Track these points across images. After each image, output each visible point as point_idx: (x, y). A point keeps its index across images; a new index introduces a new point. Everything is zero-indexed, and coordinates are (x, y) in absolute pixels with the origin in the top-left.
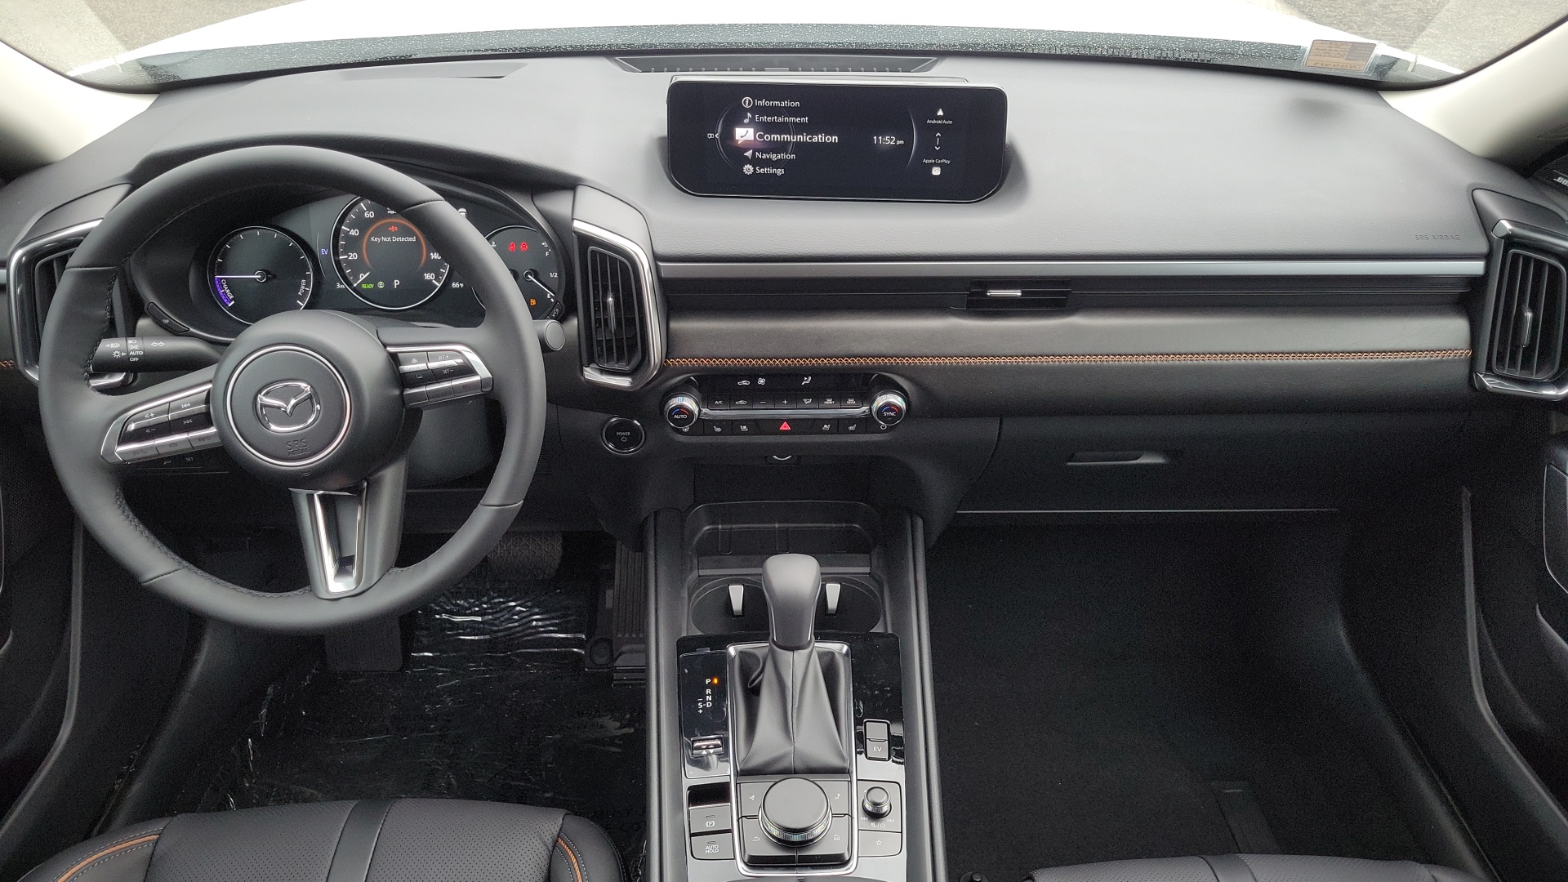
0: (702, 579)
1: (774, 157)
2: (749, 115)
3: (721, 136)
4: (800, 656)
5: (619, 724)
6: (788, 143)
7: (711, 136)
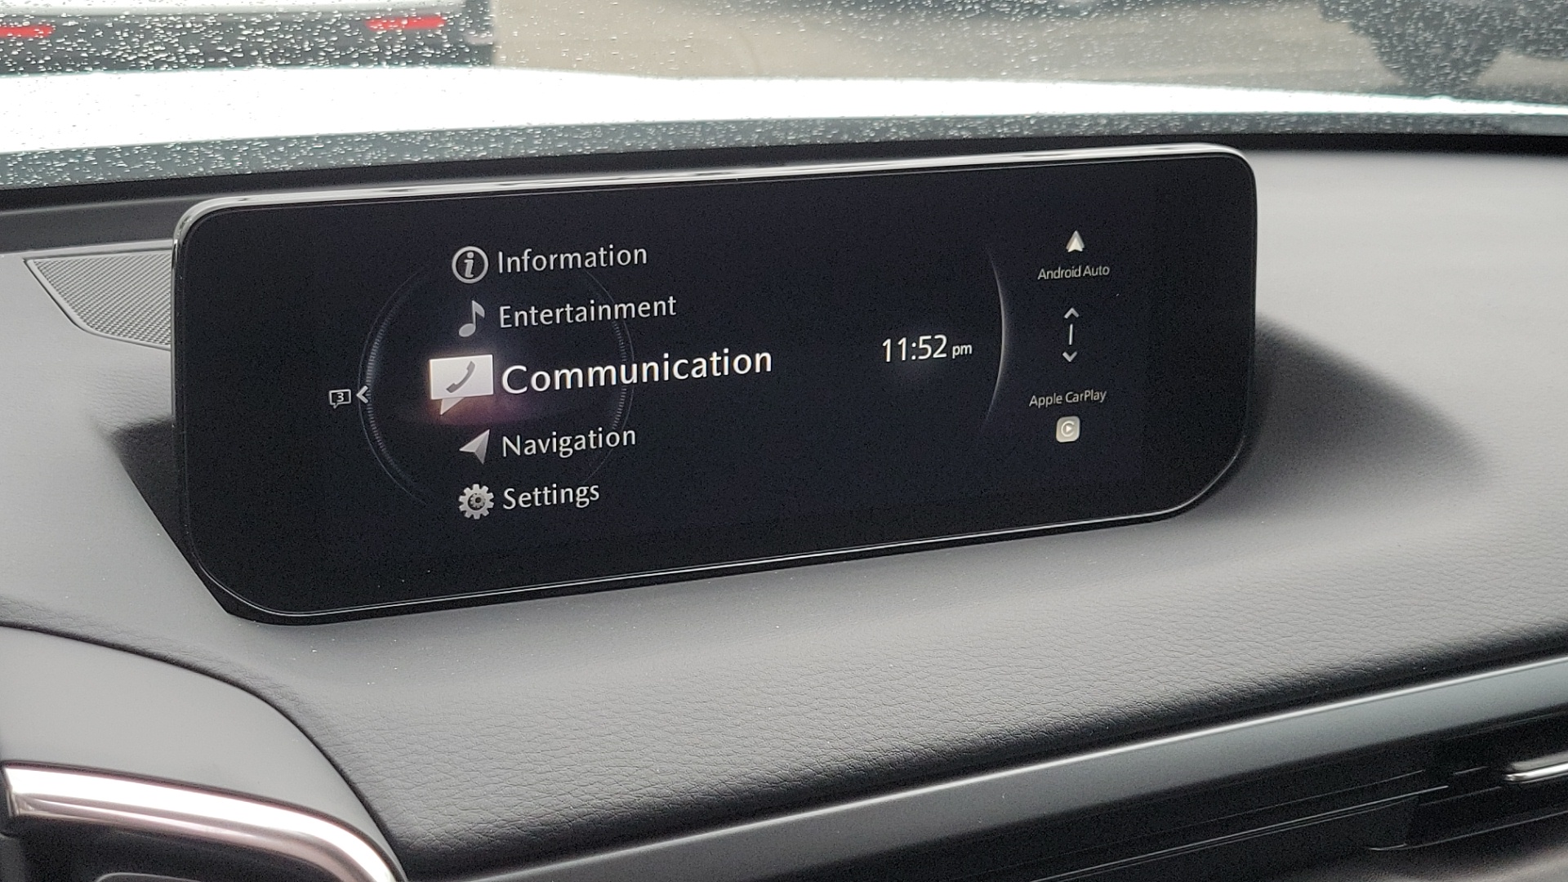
1: (563, 446)
2: (477, 308)
3: (374, 395)
6: (608, 392)
7: (339, 396)
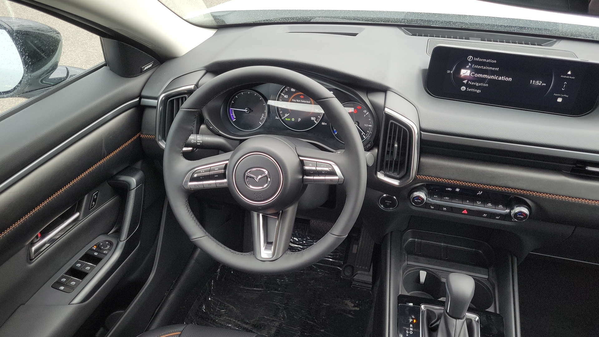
0: (409, 266)
1: (477, 84)
2: (470, 64)
3: (453, 72)
4: (459, 322)
5: (353, 305)
6: (485, 79)
7: (449, 72)
